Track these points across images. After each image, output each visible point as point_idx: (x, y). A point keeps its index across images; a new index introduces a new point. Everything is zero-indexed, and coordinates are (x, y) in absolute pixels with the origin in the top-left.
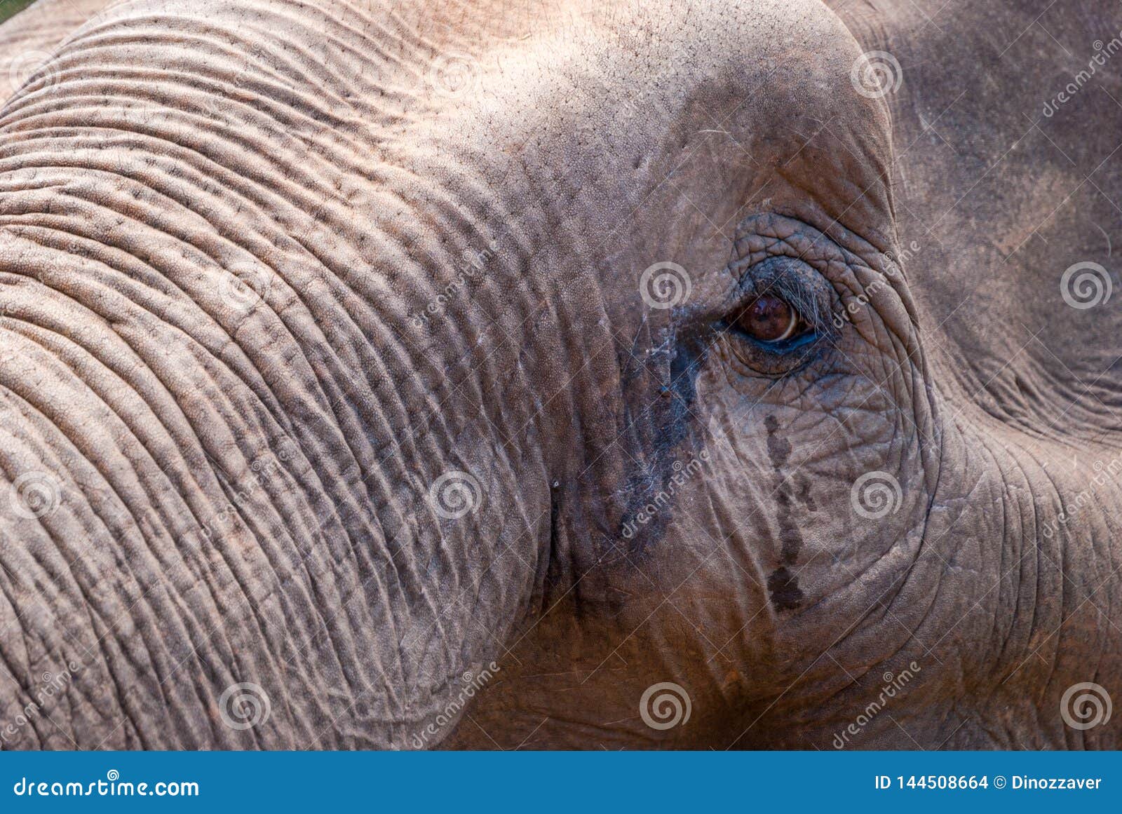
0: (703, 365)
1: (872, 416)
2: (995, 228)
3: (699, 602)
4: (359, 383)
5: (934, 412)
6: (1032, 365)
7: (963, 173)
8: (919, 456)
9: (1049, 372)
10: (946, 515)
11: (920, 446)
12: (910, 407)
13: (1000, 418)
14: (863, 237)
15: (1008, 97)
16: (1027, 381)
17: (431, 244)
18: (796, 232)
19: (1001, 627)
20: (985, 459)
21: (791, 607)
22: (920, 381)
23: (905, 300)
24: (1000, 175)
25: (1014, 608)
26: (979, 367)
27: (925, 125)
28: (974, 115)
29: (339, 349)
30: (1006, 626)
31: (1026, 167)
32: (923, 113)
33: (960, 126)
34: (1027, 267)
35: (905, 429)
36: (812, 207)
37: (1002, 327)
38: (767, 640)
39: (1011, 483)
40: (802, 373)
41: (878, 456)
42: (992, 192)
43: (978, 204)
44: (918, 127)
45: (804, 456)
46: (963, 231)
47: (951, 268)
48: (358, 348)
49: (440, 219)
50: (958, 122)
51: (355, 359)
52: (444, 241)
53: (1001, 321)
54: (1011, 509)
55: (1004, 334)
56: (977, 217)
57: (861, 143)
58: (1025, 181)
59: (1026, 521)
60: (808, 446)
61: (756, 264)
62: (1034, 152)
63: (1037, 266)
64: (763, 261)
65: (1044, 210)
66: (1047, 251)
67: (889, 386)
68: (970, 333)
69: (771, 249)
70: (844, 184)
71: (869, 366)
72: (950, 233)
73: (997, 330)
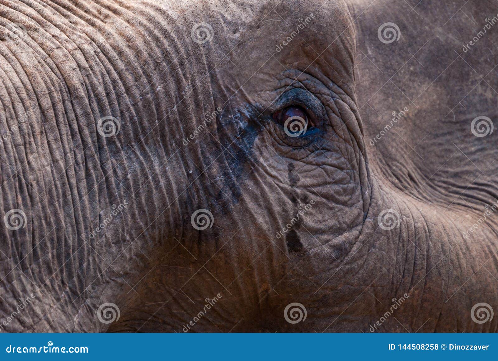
0: (260, 133)
1: (339, 171)
2: (401, 104)
3: (254, 238)
4: (101, 90)
5: (369, 176)
6: (415, 169)
7: (386, 77)
8: (361, 194)
9: (423, 174)
10: (373, 223)
11: (361, 190)
12: (358, 170)
13: (401, 189)
14: (340, 87)
15: (410, 45)
16: (413, 175)
17: (139, 42)
18: (307, 79)
19: (395, 282)
20: (392, 202)
21: (296, 251)
22: (363, 159)
23: (357, 119)
24: (404, 80)
25: (402, 274)
26: (391, 165)
27: (370, 52)
28: (393, 51)
29: (94, 73)
30: (397, 282)
31: (417, 79)
32: (370, 47)
33: (387, 55)
34: (415, 124)
35: (355, 180)
36: (317, 70)
37: (402, 149)
38: (284, 267)
39: (404, 215)
40: (307, 147)
41: (341, 189)
42: (400, 88)
43: (393, 92)
44: (367, 53)
45: (306, 183)
46: (385, 103)
47: (379, 119)
48: (103, 77)
49: (144, 33)
50: (386, 53)
51: (101, 81)
52: (145, 42)
53: (402, 146)
54: (403, 226)
55: (403, 152)
56: (393, 98)
57: (342, 41)
58: (416, 85)
59: (410, 233)
60: (307, 179)
61: (287, 91)
62: (421, 72)
63: (420, 125)
64: (290, 89)
65: (424, 100)
66: (424, 119)
67: (349, 159)
68: (387, 149)
69: (294, 85)
70: (333, 59)
71: (339, 148)
72: (380, 103)
73: (400, 150)
